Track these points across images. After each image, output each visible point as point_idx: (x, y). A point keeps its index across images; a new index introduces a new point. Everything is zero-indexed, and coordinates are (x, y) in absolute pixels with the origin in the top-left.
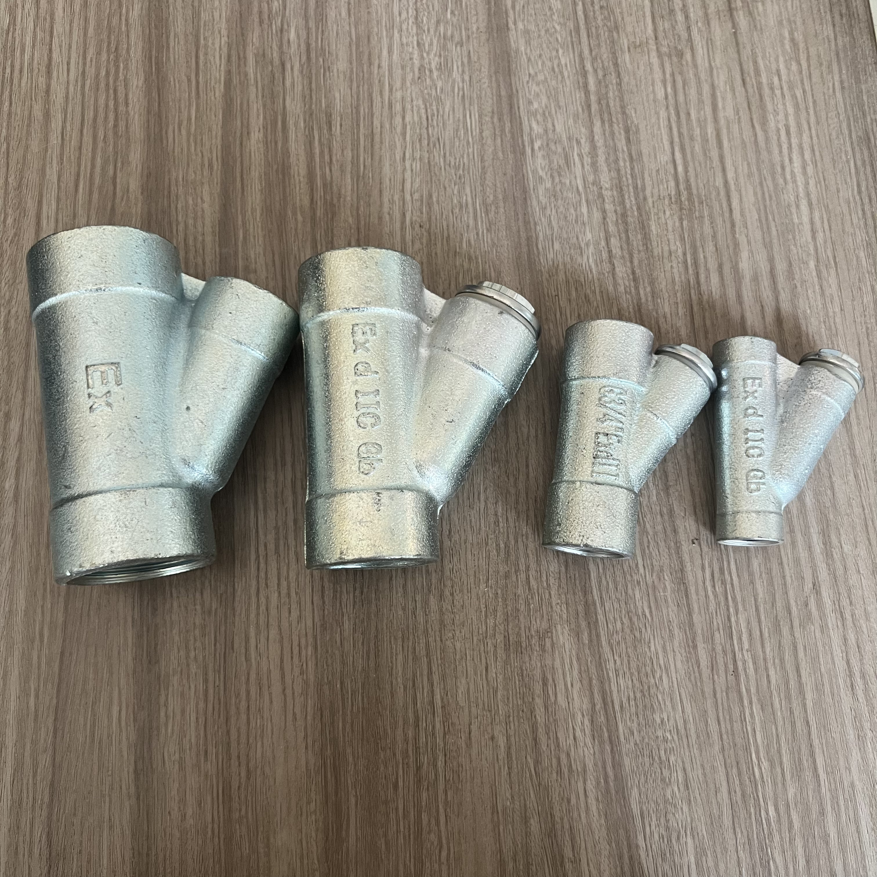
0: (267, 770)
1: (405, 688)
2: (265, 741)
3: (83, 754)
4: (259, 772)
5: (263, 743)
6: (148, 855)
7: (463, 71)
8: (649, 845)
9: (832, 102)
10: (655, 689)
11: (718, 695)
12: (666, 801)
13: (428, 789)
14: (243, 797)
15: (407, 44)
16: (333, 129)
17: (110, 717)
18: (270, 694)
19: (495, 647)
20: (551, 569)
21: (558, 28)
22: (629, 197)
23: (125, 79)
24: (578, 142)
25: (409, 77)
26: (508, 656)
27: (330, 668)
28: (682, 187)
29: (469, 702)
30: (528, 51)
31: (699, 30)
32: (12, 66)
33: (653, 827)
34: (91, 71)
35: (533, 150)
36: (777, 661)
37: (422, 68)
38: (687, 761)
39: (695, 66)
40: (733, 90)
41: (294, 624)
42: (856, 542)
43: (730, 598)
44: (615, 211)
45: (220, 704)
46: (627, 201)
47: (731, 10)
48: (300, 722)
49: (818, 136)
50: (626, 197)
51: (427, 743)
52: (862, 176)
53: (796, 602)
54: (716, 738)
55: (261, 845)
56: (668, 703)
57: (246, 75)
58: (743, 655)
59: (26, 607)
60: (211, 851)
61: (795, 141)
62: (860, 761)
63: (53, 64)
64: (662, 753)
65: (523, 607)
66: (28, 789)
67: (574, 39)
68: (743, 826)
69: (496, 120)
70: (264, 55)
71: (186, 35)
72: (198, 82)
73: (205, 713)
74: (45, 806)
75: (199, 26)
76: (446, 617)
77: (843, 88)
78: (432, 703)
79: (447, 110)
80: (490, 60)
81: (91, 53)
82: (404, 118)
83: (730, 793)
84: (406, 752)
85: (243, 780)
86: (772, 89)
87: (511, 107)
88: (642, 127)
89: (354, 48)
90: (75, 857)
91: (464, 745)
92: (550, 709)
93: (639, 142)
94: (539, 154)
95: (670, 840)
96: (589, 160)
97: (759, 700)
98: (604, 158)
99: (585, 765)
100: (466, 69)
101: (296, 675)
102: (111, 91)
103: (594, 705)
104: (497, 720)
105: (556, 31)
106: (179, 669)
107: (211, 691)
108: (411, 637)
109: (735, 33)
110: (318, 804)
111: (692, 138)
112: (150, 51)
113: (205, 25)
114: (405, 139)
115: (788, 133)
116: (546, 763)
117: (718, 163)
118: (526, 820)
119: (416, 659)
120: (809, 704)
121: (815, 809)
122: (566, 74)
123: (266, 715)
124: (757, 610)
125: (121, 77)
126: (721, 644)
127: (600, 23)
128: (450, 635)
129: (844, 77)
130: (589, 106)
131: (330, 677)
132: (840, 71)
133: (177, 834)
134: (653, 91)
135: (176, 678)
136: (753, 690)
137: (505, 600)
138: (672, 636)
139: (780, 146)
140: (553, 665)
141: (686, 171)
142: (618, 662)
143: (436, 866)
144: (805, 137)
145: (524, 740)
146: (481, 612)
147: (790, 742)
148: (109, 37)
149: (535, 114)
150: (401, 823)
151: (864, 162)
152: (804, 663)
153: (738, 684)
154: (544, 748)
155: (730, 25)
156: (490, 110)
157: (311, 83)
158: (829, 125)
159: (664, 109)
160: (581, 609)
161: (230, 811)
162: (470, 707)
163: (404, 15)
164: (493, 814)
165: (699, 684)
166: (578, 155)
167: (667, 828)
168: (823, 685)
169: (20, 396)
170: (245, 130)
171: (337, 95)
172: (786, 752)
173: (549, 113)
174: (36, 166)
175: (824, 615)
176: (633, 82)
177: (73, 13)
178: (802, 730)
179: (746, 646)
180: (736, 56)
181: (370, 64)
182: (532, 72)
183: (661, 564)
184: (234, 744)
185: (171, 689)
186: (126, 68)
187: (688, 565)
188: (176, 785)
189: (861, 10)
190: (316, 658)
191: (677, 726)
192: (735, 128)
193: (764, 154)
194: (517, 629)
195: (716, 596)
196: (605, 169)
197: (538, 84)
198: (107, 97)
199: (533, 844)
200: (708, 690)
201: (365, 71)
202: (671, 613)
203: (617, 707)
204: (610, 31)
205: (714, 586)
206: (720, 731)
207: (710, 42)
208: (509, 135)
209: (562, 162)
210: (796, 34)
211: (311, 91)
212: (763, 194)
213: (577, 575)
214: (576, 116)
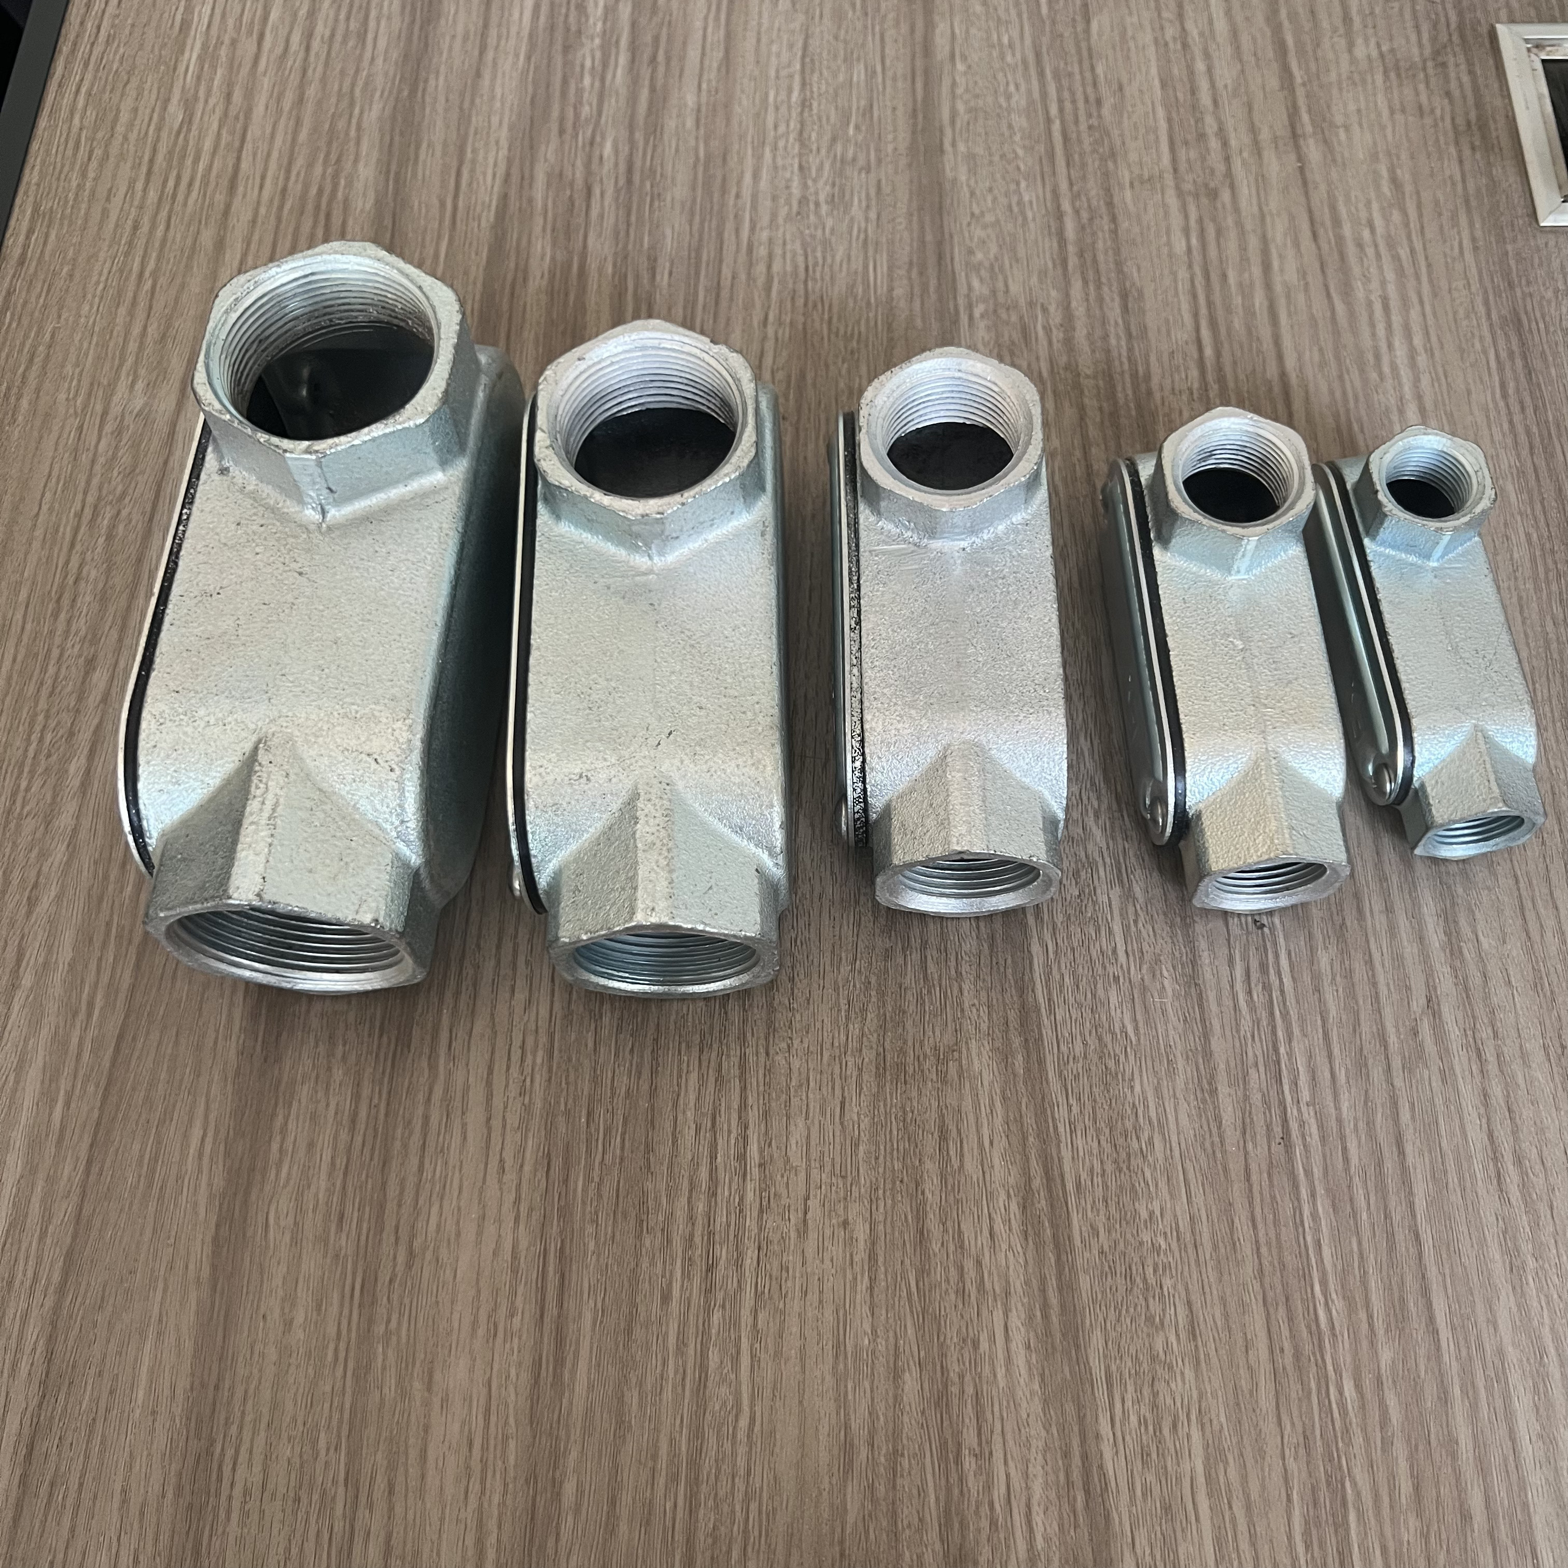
0: (444, 1253)
1: (698, 1130)
2: (446, 1203)
3: (131, 1204)
4: (429, 1255)
5: (441, 1207)
6: (217, 1387)
7: (868, 207)
8: (1119, 1434)
9: (1459, 267)
10: (1140, 1161)
11: (1254, 1177)
12: (1154, 1358)
13: (723, 1307)
14: (395, 1297)
15: (784, 168)
16: (658, 278)
17: (185, 1146)
18: (464, 1125)
19: (860, 1070)
20: (966, 947)
21: (1020, 152)
22: (1124, 389)
23: (346, 200)
24: (1045, 310)
25: (783, 212)
26: (881, 1087)
27: (572, 1088)
28: (1210, 377)
29: (808, 1159)
30: (972, 182)
31: (1244, 163)
32: (179, 178)
33: (1129, 1403)
34: (295, 188)
35: (971, 318)
36: (1361, 1125)
37: (803, 200)
38: (1195, 1288)
39: (1237, 210)
40: (1297, 245)
41: (518, 1010)
42: (1505, 934)
43: (1277, 1013)
44: (1101, 409)
45: (375, 1137)
46: (1120, 395)
47: (1295, 136)
48: (510, 1177)
49: (1435, 314)
50: (1119, 388)
51: (729, 1225)
52: (1509, 373)
53: (1397, 1027)
54: (1249, 1253)
55: (417, 1385)
56: (1162, 1184)
57: (530, 201)
58: (1299, 1110)
59: (73, 959)
60: (328, 1388)
61: (1396, 319)
62: (1515, 1309)
63: (241, 175)
64: (1150, 1271)
65: (912, 1008)
66: (27, 1258)
67: (1046, 169)
68: (1295, 1413)
69: (915, 272)
70: (561, 175)
71: (445, 145)
72: (455, 208)
73: (349, 1150)
74: (51, 1289)
75: (466, 134)
76: (779, 1015)
77: (1476, 249)
78: (742, 1157)
79: (838, 258)
80: (911, 193)
81: (300, 162)
82: (769, 267)
83: (1272, 1352)
84: (689, 1241)
85: (400, 1268)
86: (1360, 246)
87: (940, 257)
88: (1148, 292)
89: (701, 169)
90: (90, 1381)
91: (793, 1235)
92: (950, 1181)
93: (1142, 312)
94: (982, 325)
95: (1158, 1428)
96: (1061, 335)
97: (1328, 1190)
98: (1085, 332)
99: (1008, 1282)
100: (874, 203)
101: (512, 1095)
102: (322, 217)
103: (1029, 1181)
104: (855, 1194)
105: (1016, 156)
106: (314, 1075)
107: (363, 1113)
108: (715, 1046)
109: (1302, 170)
110: (526, 1320)
111: (1228, 310)
112: (389, 165)
113: (476, 133)
114: (768, 295)
115: (1386, 308)
116: (938, 1274)
117: (1271, 346)
118: (896, 1375)
119: (720, 1080)
120: (1420, 1204)
121: (1430, 1391)
122: (1030, 215)
123: (453, 1160)
124: (1326, 1035)
125: (340, 195)
126: (1260, 1090)
127: (1087, 147)
128: (784, 1045)
129: (1479, 233)
130: (1064, 262)
131: (570, 1101)
132: (1471, 224)
133: (272, 1353)
134: (1169, 244)
135: (306, 1088)
136: (1317, 1172)
137: (882, 994)
138: (1172, 1072)
139: (1372, 325)
140: (959, 1106)
141: (1218, 354)
142: (1075, 1109)
143: (728, 1446)
144: (1414, 314)
145: (901, 1233)
146: (839, 1011)
147: (1385, 1267)
148: (329, 144)
149: (977, 268)
150: (671, 1362)
151: (1511, 354)
152: (1411, 1131)
153: (1290, 1159)
154: (936, 1247)
155: (1293, 157)
156: (906, 259)
157: (629, 214)
158: (1453, 300)
159: (1184, 268)
160: (1012, 1015)
161: (371, 1321)
162: (808, 1166)
163: (782, 129)
164: (837, 1357)
165: (1219, 1155)
166: (1044, 328)
167: (1154, 1406)
168: (1446, 1172)
169: (114, 634)
170: (520, 275)
171: (668, 232)
172: (1377, 1288)
173: (1001, 268)
174: (192, 312)
175: (1447, 1050)
176: (1136, 230)
177: (279, 111)
178: (1407, 1250)
179: (1305, 1095)
180: (1302, 200)
181: (724, 191)
182: (977, 211)
183: (1157, 951)
184: (391, 1206)
185: (295, 1105)
186: (349, 184)
187: (1205, 954)
188: (283, 1269)
189: (1505, 141)
190: (550, 1070)
191: (1177, 1224)
192: (1301, 298)
193: (1347, 338)
194: (900, 1043)
195: (1252, 1008)
196: (1087, 349)
197: (985, 227)
198: (315, 223)
199: (906, 1419)
200: (1236, 1167)
201: (715, 200)
202: (1171, 1032)
203: (1070, 1186)
204: (1103, 160)
205: (1250, 993)
206: (1257, 1242)
207: (1261, 181)
208: (934, 297)
209: (1016, 336)
210: (1399, 171)
211: (628, 225)
212: (1344, 393)
213: (1009, 961)
214: (1043, 274)
